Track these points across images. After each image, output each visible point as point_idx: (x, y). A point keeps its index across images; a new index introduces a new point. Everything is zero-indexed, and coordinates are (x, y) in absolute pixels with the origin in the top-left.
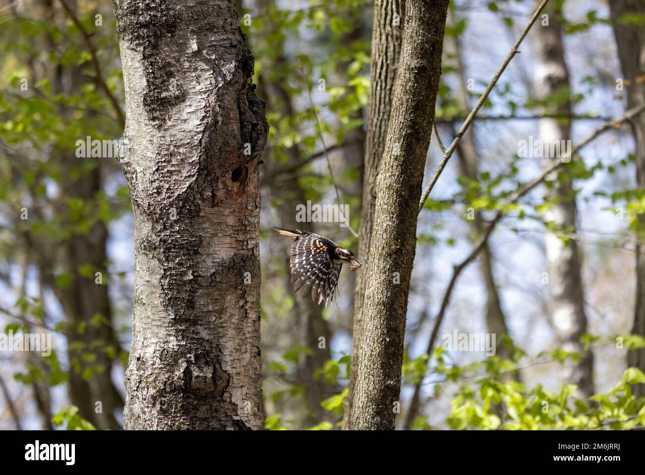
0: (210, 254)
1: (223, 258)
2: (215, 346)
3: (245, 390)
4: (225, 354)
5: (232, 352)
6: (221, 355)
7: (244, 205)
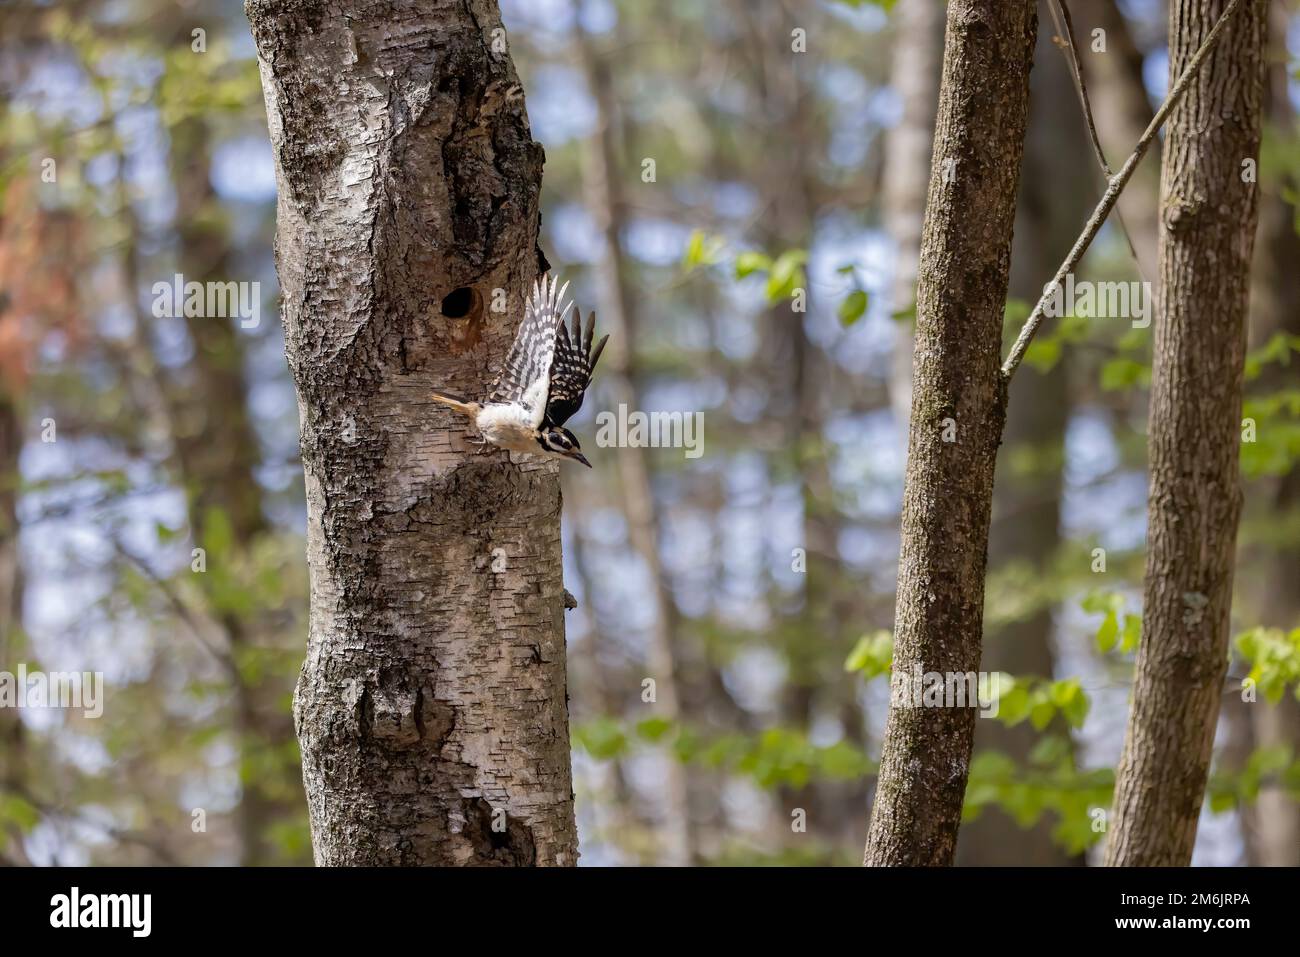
0: (406, 468)
1: (434, 475)
2: (422, 651)
3: (496, 736)
4: (444, 665)
5: (463, 661)
6: (436, 668)
7: (480, 365)
